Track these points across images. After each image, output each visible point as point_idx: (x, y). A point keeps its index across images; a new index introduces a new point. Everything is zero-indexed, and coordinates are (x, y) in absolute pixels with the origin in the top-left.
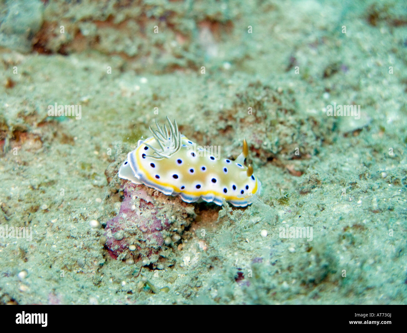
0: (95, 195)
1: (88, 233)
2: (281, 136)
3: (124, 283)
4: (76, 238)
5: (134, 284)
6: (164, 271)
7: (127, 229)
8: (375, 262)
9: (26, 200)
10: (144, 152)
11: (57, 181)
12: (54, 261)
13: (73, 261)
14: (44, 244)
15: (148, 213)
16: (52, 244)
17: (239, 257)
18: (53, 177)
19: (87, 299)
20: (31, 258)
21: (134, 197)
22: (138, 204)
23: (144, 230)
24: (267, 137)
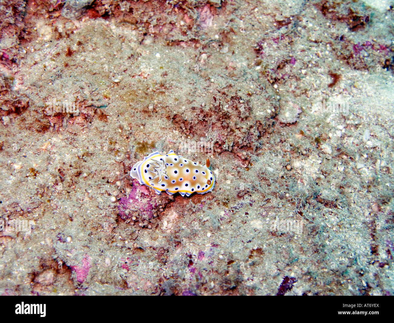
0: (116, 169)
1: (109, 206)
2: (236, 137)
3: (126, 242)
4: (102, 209)
5: (132, 244)
6: (151, 230)
7: (132, 209)
8: (263, 280)
9: (75, 167)
10: (147, 169)
11: (94, 154)
12: (88, 222)
13: (99, 224)
14: (83, 209)
15: (145, 201)
16: (88, 210)
17: (192, 247)
18: (91, 149)
19: (104, 259)
20: (75, 219)
21: (138, 190)
22: (140, 195)
23: (142, 210)
24: (227, 138)
